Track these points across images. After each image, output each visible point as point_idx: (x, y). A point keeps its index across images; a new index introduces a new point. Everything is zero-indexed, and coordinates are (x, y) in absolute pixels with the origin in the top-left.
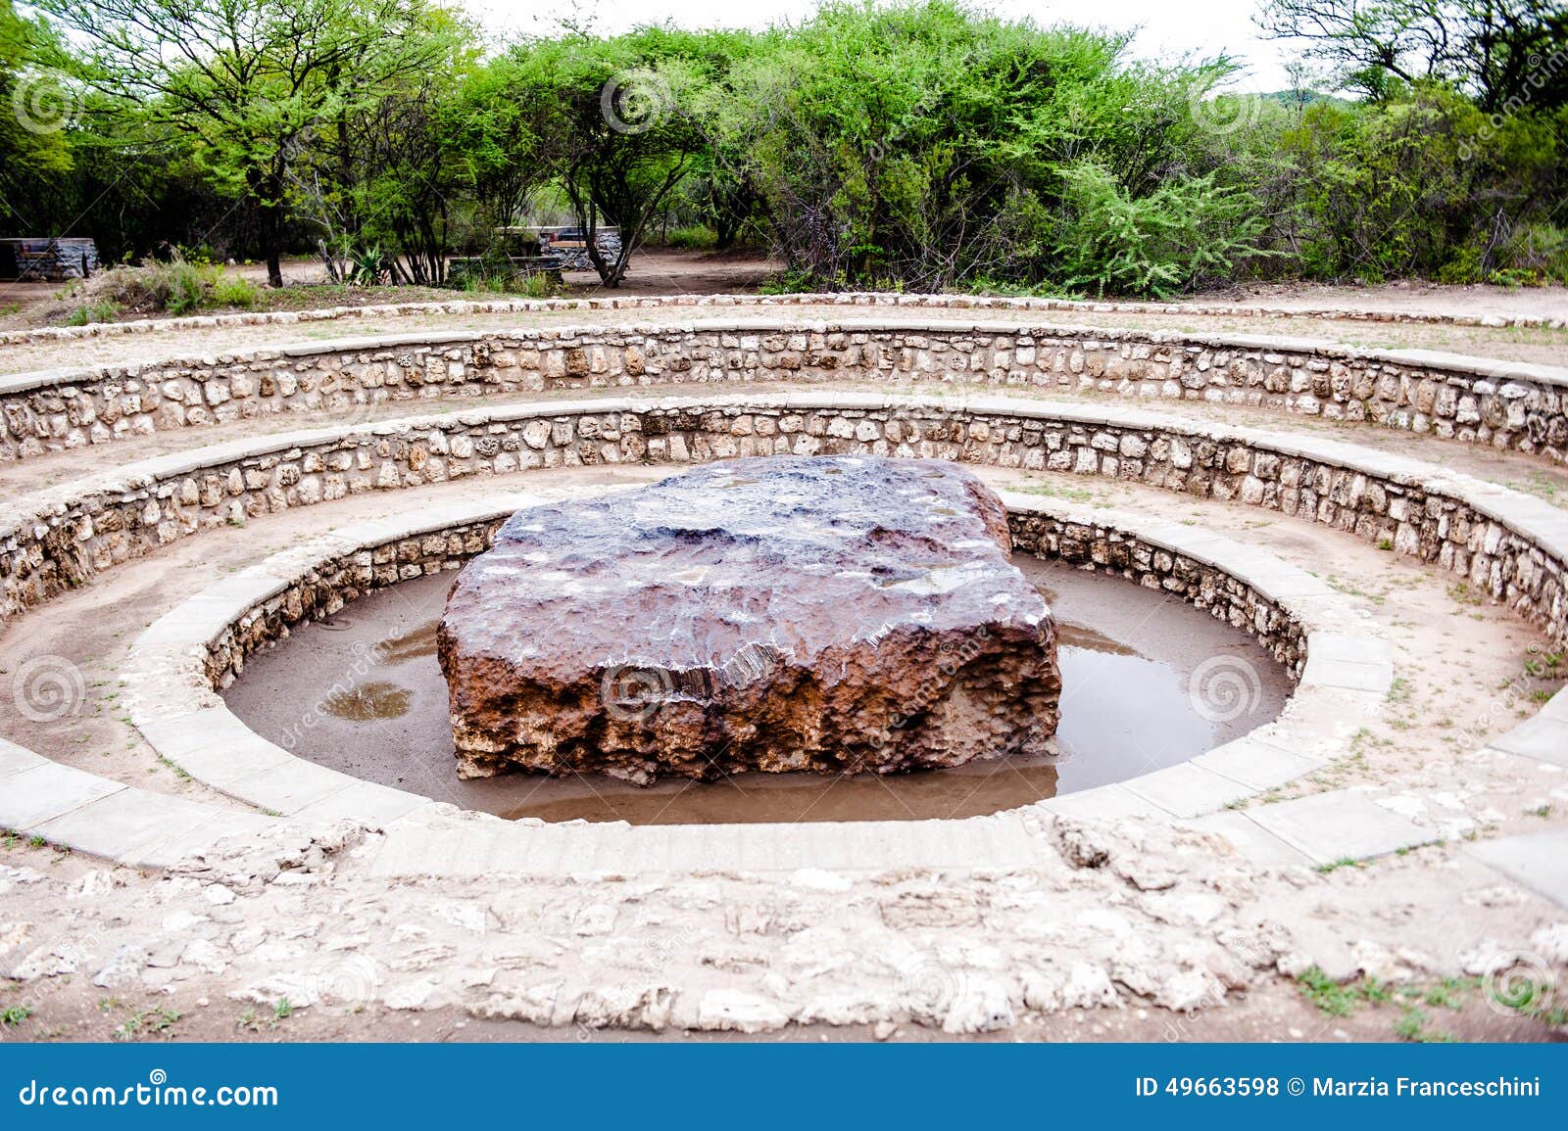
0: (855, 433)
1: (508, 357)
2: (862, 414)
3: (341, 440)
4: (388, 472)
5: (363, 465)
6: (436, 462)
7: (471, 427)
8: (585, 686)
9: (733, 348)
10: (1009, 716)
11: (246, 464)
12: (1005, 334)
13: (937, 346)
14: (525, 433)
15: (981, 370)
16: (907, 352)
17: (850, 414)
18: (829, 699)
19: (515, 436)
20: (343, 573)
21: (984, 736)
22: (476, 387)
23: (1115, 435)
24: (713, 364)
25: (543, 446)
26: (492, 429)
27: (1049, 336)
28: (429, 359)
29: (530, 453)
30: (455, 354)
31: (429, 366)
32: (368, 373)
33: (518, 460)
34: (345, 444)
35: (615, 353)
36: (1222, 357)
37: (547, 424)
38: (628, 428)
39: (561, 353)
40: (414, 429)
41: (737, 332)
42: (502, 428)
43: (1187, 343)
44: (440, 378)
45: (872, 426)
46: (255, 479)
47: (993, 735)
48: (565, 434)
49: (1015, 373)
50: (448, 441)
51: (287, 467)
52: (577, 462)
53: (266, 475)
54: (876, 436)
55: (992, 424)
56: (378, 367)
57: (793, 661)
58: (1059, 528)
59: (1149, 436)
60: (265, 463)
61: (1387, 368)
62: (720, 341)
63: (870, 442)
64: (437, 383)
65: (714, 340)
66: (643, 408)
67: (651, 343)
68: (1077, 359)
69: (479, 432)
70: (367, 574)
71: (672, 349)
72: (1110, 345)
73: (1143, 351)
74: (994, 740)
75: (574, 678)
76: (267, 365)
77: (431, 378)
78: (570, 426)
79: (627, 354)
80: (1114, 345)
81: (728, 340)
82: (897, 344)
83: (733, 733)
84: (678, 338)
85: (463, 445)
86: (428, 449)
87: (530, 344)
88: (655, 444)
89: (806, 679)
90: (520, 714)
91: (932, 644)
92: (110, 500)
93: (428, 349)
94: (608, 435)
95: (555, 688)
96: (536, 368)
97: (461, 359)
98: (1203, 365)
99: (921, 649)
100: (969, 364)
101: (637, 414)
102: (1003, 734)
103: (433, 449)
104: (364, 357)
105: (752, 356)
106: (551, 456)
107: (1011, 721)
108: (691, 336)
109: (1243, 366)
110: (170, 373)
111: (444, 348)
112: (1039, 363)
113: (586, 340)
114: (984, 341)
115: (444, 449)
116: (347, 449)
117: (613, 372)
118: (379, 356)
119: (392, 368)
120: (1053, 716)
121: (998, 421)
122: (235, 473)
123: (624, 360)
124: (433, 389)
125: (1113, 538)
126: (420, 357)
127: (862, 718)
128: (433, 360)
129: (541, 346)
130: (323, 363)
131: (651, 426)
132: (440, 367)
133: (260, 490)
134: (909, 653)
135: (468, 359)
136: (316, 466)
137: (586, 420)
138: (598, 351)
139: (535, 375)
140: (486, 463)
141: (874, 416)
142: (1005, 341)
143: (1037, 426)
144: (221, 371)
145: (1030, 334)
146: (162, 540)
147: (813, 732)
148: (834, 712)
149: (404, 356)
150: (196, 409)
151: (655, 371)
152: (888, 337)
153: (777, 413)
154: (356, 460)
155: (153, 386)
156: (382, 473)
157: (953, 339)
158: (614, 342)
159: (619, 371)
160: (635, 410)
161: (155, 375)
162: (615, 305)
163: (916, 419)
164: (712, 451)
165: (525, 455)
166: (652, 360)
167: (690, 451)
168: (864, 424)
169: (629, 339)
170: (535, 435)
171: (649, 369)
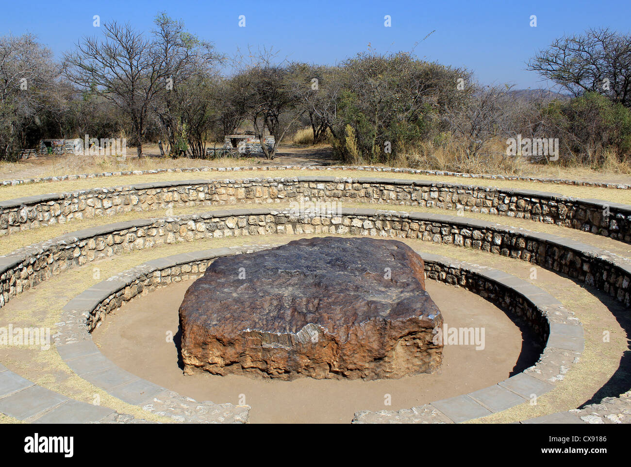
0: (363, 225)
1: (223, 191)
2: (366, 217)
3: (153, 224)
4: (171, 237)
5: (161, 235)
6: (190, 233)
7: (204, 219)
8: (238, 340)
9: (314, 188)
10: (421, 357)
11: (115, 233)
12: (426, 186)
13: (398, 190)
14: (227, 222)
15: (416, 200)
16: (385, 192)
17: (361, 217)
18: (342, 350)
19: (223, 223)
20: (148, 280)
21: (410, 366)
22: (209, 202)
23: (470, 230)
24: (305, 195)
25: (234, 227)
26: (214, 220)
27: (443, 187)
28: (191, 191)
29: (229, 230)
30: (201, 189)
31: (191, 193)
32: (167, 195)
33: (223, 233)
34: (154, 226)
35: (265, 189)
36: (515, 199)
37: (236, 218)
38: (269, 221)
39: (244, 189)
40: (182, 220)
41: (316, 182)
42: (217, 220)
43: (500, 192)
44: (194, 198)
45: (370, 222)
46: (118, 239)
47: (414, 365)
48: (243, 223)
49: (430, 202)
50: (195, 225)
51: (130, 235)
52: (247, 234)
53: (123, 238)
54: (372, 227)
55: (420, 223)
56: (170, 194)
57: (327, 332)
58: (447, 270)
59: (484, 231)
60: (122, 233)
61: (581, 206)
62: (309, 185)
63: (370, 229)
64: (193, 200)
65: (306, 185)
66: (276, 213)
67: (281, 186)
68: (455, 197)
69: (208, 221)
70: (159, 280)
71: (289, 188)
72: (469, 191)
73: (482, 195)
74: (414, 367)
75: (233, 337)
76: (127, 193)
77: (191, 198)
78: (245, 220)
79: (270, 190)
80: (471, 192)
81: (312, 185)
82: (382, 188)
83: (300, 362)
84: (292, 184)
85: (202, 226)
86: (187, 228)
87: (231, 185)
88: (280, 227)
90: (210, 350)
92: (61, 247)
93: (190, 187)
94: (261, 223)
95: (224, 340)
96: (234, 195)
97: (203, 191)
98: (507, 201)
100: (411, 197)
101: (273, 215)
102: (418, 365)
103: (189, 228)
104: (165, 190)
105: (321, 192)
106: (237, 232)
107: (422, 360)
108: (297, 183)
109: (522, 203)
110: (90, 196)
111: (197, 186)
112: (440, 198)
113: (254, 184)
114: (417, 188)
115: (194, 228)
116: (155, 227)
117: (265, 197)
118: (171, 189)
119: (176, 194)
120: (440, 357)
121: (422, 222)
122: (110, 236)
123: (269, 192)
124: (192, 203)
125: (469, 275)
126: (187, 190)
127: (356, 358)
128: (192, 191)
129: (236, 186)
130: (149, 192)
131: (278, 220)
132: (195, 193)
133: (120, 244)
135: (206, 191)
136: (142, 234)
137: (252, 217)
138: (259, 189)
139: (232, 198)
140: (211, 234)
141: (371, 218)
142: (426, 189)
143: (438, 225)
144: (109, 195)
145: (436, 186)
146: (80, 263)
147: (335, 363)
148: (345, 355)
149: (181, 189)
150: (99, 210)
151: (282, 197)
152: (378, 185)
154: (158, 232)
155: (83, 201)
156: (169, 238)
157: (404, 187)
158: (265, 185)
159: (267, 197)
160: (272, 213)
161: (84, 197)
162: (268, 169)
163: (389, 221)
164: (304, 231)
165: (227, 231)
166: (281, 192)
167: (294, 230)
168: (367, 222)
169: (272, 184)
170: (231, 223)
171: (279, 196)
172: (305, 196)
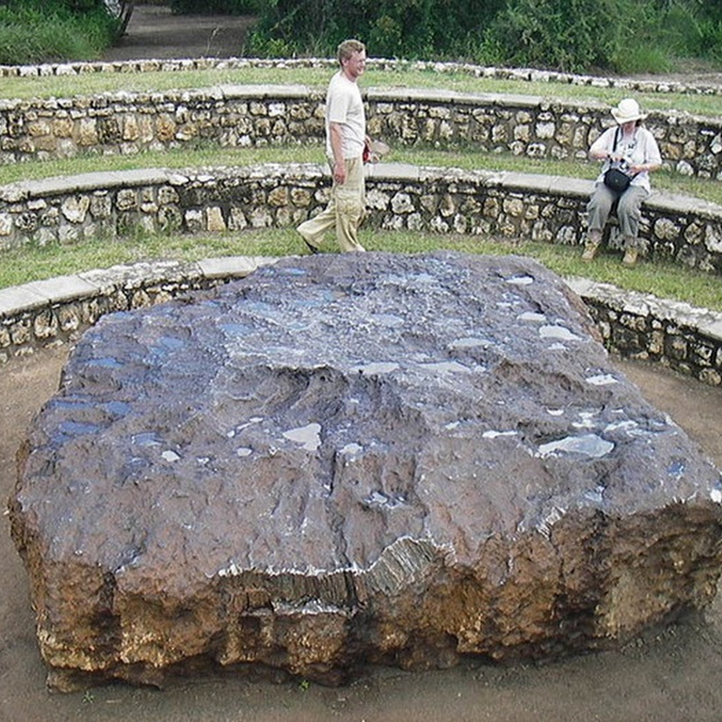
0: (389, 206)
1: (43, 127)
2: (397, 187)
7: (10, 203)
8: (205, 599)
9: (262, 116)
12: (525, 108)
13: (460, 118)
14: (64, 207)
15: (502, 142)
16: (431, 123)
17: (385, 186)
18: (493, 601)
19: (54, 211)
24: (242, 131)
25: (82, 220)
26: (32, 205)
29: (69, 227)
33: (57, 235)
35: (147, 120)
37: (85, 198)
38: (165, 200)
39: (94, 121)
41: (266, 100)
42: (41, 203)
43: (699, 126)
45: (408, 199)
48: (104, 208)
49: (535, 146)
52: (115, 234)
54: (411, 208)
55: (526, 200)
57: (455, 560)
58: (613, 316)
59: (681, 219)
62: (249, 109)
65: (243, 107)
66: (180, 179)
67: (182, 110)
69: (19, 208)
71: (201, 117)
75: (191, 592)
78: (108, 199)
79: (158, 122)
81: (255, 108)
83: (379, 642)
84: (208, 105)
87: (64, 113)
88: (190, 215)
89: (468, 578)
90: (124, 630)
91: (611, 531)
94: (145, 207)
95: (166, 604)
96: (70, 136)
99: (597, 536)
100: (491, 136)
101: (174, 186)
105: (280, 123)
106: (90, 230)
108: (222, 104)
112: (558, 137)
113: (118, 108)
114: (506, 114)
117: (145, 139)
121: (533, 198)
123: (155, 127)
125: (670, 330)
129: (75, 114)
131: (187, 197)
134: (583, 541)
137: (124, 192)
138: (130, 120)
139: (67, 144)
140: (26, 240)
141: (409, 189)
142: (526, 116)
143: (571, 204)
145: (550, 109)
147: (470, 635)
148: (498, 614)
151: (186, 138)
152: (412, 107)
153: (313, 185)
157: (475, 112)
158: (146, 110)
159: (150, 138)
160: (173, 182)
162: (138, 67)
163: (451, 194)
164: (248, 221)
165: (64, 229)
166: (183, 127)
167: (226, 222)
168: (400, 197)
169: (160, 107)
170: (73, 210)
171: (179, 136)
172: (242, 135)
